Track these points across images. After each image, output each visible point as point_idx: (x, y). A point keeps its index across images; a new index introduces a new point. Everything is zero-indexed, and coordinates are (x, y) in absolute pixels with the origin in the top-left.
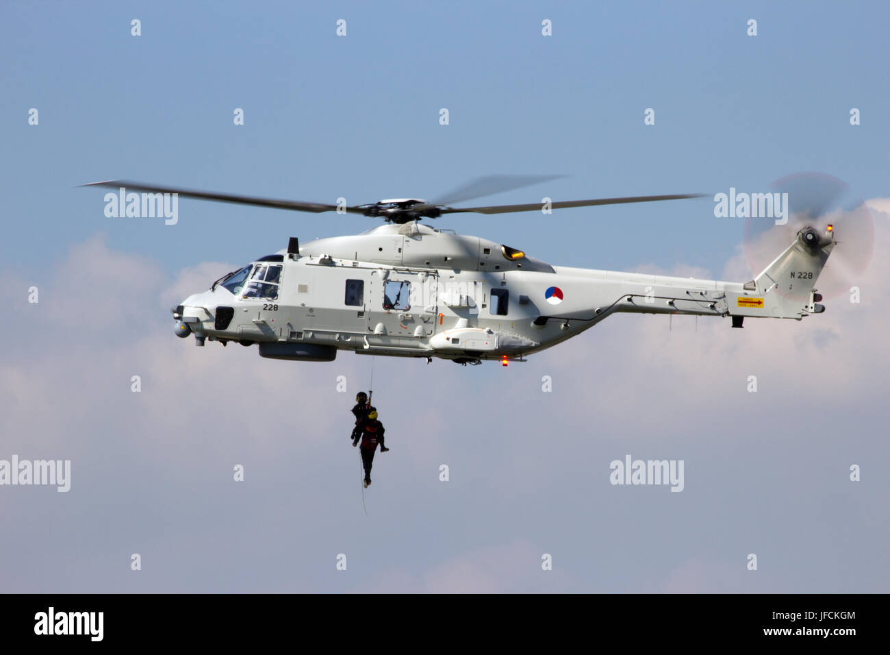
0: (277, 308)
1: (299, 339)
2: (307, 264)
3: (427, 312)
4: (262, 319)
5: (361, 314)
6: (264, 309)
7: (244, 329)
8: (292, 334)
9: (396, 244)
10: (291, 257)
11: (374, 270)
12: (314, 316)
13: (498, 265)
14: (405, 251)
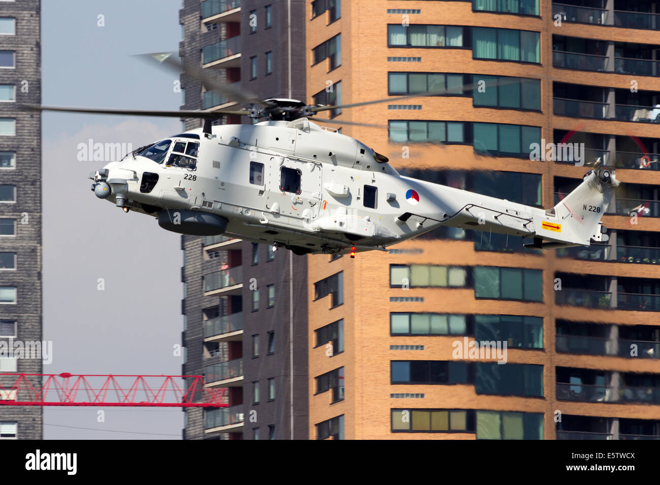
0: (195, 178)
1: (209, 208)
2: (219, 144)
3: (314, 197)
4: (182, 187)
5: (261, 192)
6: (185, 178)
7: (166, 194)
8: (204, 203)
9: (290, 136)
10: (206, 136)
11: (273, 156)
12: (224, 190)
13: (369, 165)
14: (297, 142)
